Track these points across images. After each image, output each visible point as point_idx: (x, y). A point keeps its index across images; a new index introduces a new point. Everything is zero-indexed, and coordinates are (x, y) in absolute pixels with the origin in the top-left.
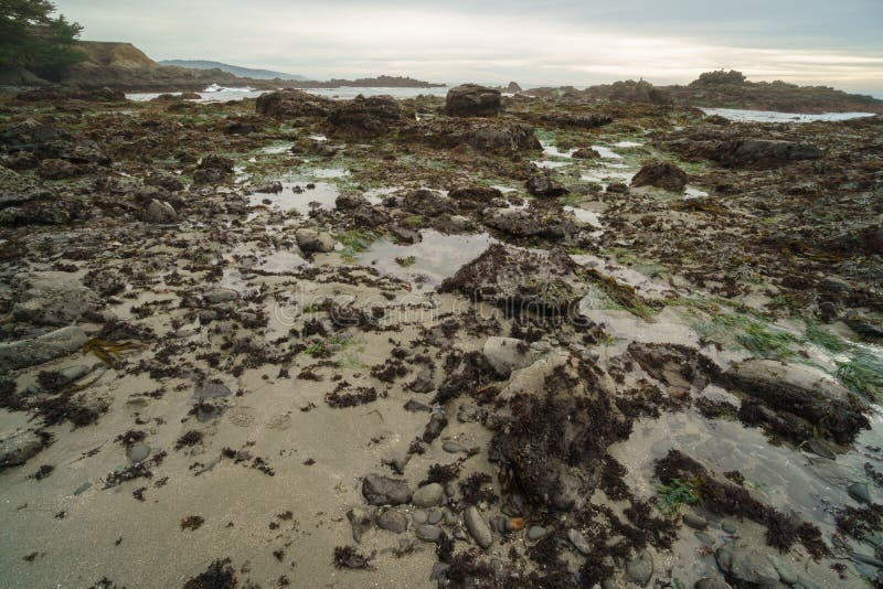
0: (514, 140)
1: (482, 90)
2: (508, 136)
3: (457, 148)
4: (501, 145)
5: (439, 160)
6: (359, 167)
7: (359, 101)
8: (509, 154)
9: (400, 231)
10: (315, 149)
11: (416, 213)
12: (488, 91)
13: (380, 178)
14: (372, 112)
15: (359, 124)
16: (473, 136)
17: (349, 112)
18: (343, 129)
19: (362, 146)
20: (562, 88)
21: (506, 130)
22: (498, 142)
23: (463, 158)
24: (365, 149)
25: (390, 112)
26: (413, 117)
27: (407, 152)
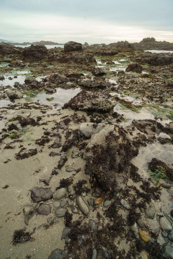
0: (87, 59)
1: (76, 43)
2: (85, 57)
3: (68, 62)
4: (83, 60)
5: (62, 66)
6: (34, 70)
7: (32, 47)
8: (86, 64)
9: (48, 89)
10: (18, 65)
11: (54, 83)
12: (78, 44)
13: (41, 73)
14: (37, 51)
15: (33, 55)
16: (73, 58)
17: (29, 51)
18: (28, 58)
19: (35, 63)
20: (101, 44)
21: (84, 55)
22: (82, 60)
23: (70, 65)
24: (36, 64)
25: (44, 51)
26: (53, 53)
27: (51, 64)
